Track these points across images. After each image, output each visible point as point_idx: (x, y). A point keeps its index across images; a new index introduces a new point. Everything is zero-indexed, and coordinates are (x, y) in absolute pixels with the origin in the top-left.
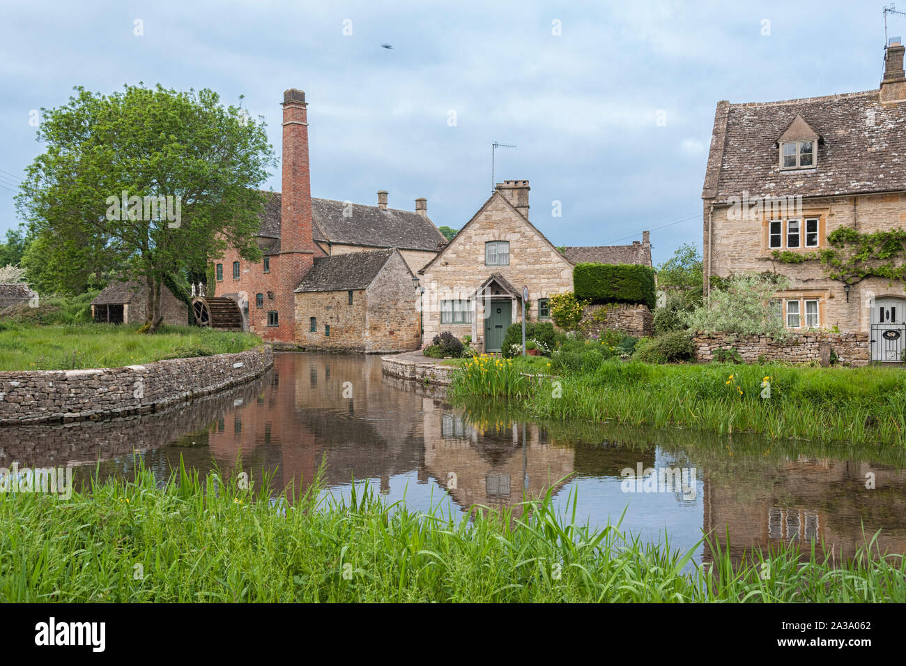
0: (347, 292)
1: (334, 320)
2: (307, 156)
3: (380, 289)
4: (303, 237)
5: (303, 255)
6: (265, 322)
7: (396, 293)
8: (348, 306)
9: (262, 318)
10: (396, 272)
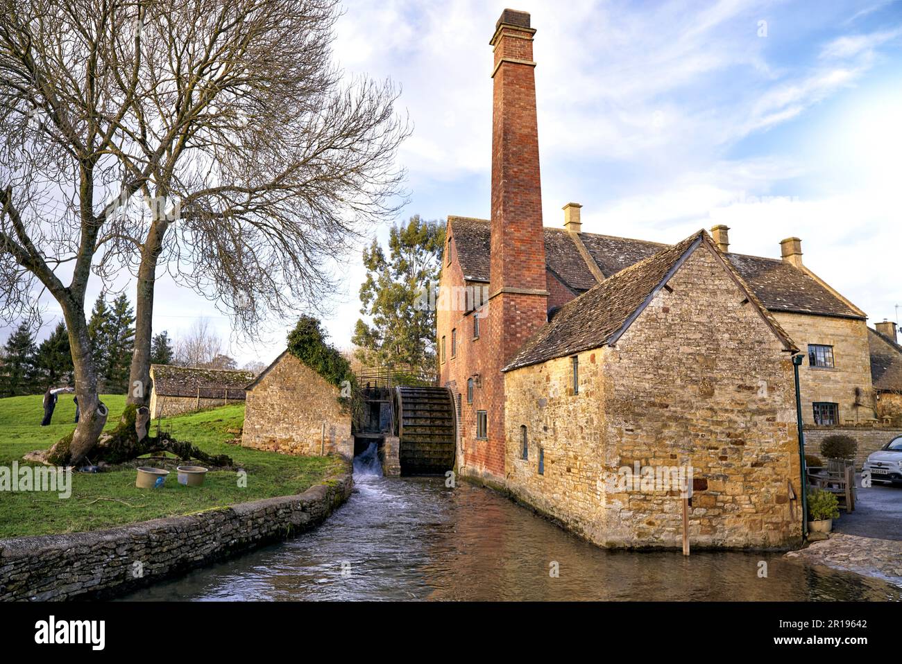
0: (568, 360)
1: (550, 433)
2: (534, 117)
3: (653, 349)
4: (524, 265)
5: (524, 298)
6: (473, 431)
7: (709, 363)
8: (570, 398)
9: (472, 423)
10: (704, 299)
